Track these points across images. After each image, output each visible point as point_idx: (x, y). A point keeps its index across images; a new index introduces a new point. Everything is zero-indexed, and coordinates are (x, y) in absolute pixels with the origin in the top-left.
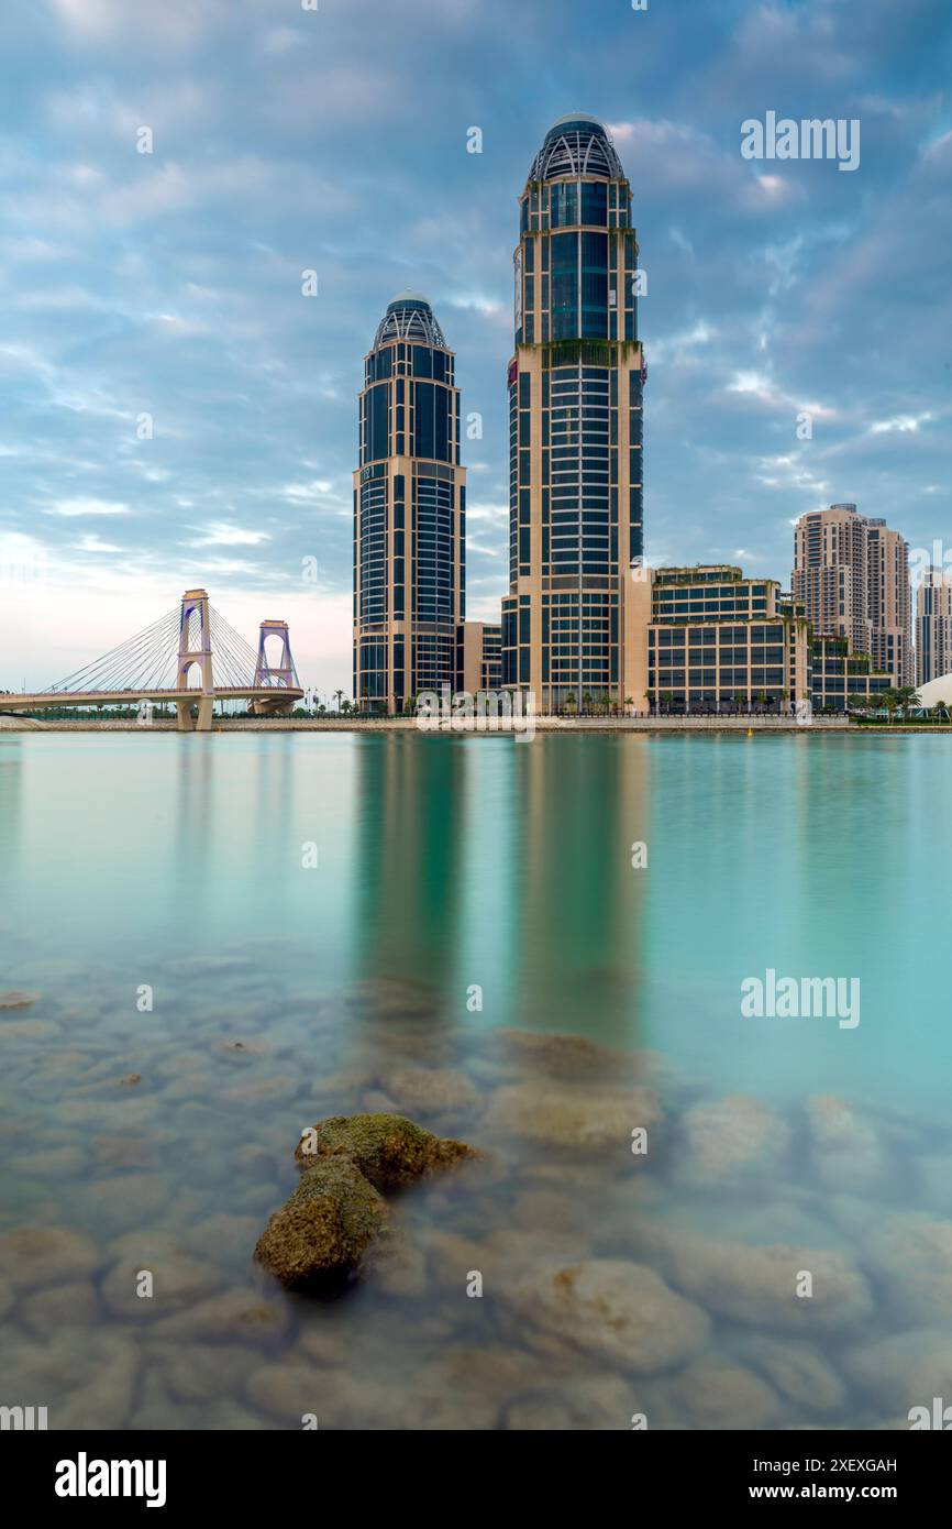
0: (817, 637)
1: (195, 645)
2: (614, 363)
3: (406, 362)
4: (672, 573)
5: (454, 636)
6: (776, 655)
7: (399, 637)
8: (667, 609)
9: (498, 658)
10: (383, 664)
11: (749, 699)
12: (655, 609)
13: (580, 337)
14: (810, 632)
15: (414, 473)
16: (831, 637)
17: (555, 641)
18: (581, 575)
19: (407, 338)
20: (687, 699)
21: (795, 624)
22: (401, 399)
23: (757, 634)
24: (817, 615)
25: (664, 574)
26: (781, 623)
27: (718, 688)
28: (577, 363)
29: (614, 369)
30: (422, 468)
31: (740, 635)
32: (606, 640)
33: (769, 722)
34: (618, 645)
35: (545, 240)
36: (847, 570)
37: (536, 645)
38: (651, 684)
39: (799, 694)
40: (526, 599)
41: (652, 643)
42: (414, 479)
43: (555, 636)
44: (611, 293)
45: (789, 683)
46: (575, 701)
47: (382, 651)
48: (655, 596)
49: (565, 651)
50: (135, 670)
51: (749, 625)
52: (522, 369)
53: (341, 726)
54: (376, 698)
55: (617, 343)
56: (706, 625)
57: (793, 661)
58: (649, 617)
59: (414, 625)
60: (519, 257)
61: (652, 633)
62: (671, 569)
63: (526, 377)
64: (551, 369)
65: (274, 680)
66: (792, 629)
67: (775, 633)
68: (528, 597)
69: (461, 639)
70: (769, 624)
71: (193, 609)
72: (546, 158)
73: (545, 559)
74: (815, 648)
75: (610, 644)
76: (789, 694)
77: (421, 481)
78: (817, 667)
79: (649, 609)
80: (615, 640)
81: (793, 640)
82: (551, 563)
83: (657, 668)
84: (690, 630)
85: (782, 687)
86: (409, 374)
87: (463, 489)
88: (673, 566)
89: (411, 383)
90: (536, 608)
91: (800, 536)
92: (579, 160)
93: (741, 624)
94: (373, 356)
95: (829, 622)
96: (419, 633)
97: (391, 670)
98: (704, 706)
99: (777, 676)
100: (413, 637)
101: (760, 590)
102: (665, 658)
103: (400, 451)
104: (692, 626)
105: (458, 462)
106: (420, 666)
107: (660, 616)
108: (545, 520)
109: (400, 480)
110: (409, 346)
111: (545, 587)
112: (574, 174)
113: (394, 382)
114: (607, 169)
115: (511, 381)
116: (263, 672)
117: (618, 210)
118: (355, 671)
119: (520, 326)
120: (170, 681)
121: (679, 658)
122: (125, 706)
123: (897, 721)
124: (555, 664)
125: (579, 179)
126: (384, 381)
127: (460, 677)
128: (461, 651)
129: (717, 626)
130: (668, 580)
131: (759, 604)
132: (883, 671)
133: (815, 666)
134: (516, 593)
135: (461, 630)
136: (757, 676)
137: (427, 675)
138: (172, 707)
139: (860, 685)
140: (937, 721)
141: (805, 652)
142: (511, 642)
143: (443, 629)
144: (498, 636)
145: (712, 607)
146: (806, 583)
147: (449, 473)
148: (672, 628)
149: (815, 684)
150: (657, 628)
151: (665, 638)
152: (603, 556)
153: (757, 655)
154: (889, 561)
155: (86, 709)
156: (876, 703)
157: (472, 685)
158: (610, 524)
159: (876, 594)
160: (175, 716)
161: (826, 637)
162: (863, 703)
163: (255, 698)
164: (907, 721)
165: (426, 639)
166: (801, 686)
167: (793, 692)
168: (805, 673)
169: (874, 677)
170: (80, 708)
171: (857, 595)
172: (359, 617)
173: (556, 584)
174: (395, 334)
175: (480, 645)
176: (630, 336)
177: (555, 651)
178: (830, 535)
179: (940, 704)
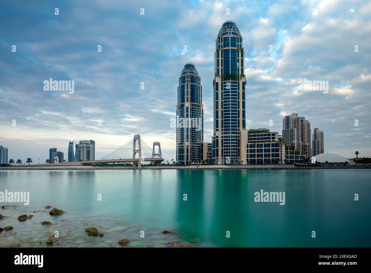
0: (287, 146)
1: (137, 148)
2: (239, 80)
3: (189, 79)
5: (201, 146)
6: (277, 150)
7: (188, 146)
8: (251, 139)
9: (211, 151)
10: (183, 152)
11: (271, 161)
12: (248, 139)
13: (230, 74)
14: (285, 145)
15: (191, 106)
16: (291, 146)
17: (224, 147)
18: (231, 131)
19: (189, 73)
20: (256, 161)
21: (282, 143)
22: (187, 88)
23: (273, 145)
24: (288, 140)
25: (250, 131)
26: (278, 142)
27: (264, 158)
28: (230, 80)
29: (238, 82)
30: (193, 105)
31: (269, 145)
32: (237, 147)
33: (276, 166)
34: (240, 148)
35: (222, 50)
36: (295, 129)
37: (220, 148)
38: (248, 157)
39: (283, 160)
40: (217, 137)
41: (248, 147)
42: (191, 108)
44: (238, 63)
45: (280, 157)
47: (183, 150)
48: (249, 136)
49: (227, 149)
51: (271, 143)
52: (216, 81)
53: (173, 168)
54: (182, 161)
55: (239, 75)
56: (261, 143)
57: (281, 152)
58: (247, 141)
59: (191, 143)
60: (216, 54)
61: (248, 145)
63: (217, 83)
64: (223, 81)
65: (157, 157)
66: (281, 144)
67: (277, 145)
70: (275, 143)
71: (137, 139)
72: (222, 31)
73: (222, 127)
74: (287, 148)
76: (280, 159)
81: (281, 147)
83: (249, 153)
84: (257, 144)
85: (279, 158)
86: (190, 82)
87: (203, 110)
88: (253, 129)
89: (190, 84)
90: (220, 139)
91: (284, 121)
92: (230, 31)
93: (269, 143)
94: (181, 78)
95: (291, 142)
97: (185, 154)
98: (260, 162)
99: (277, 155)
100: (191, 146)
101: (274, 134)
102: (251, 151)
103: (188, 101)
105: (201, 104)
106: (192, 153)
107: (250, 141)
108: (222, 118)
109: (187, 108)
110: (190, 75)
111: (222, 134)
113: (186, 84)
114: (236, 33)
115: (214, 84)
116: (154, 155)
117: (239, 44)
118: (176, 154)
119: (216, 71)
120: (131, 157)
121: (254, 151)
122: (120, 163)
123: (306, 166)
124: (225, 153)
125: (230, 36)
126: (184, 84)
127: (202, 156)
128: (202, 149)
129: (263, 143)
130: (252, 132)
131: (273, 138)
132: (303, 154)
133: (287, 153)
134: (215, 135)
135: (202, 144)
136: (273, 155)
137: (194, 155)
138: (132, 163)
139: (298, 157)
140: (315, 166)
141: (284, 149)
142: (214, 147)
143: (198, 144)
144: (211, 146)
145: (262, 139)
146: (286, 132)
147: (199, 106)
148: (253, 144)
149: (287, 157)
150: (249, 144)
151: (251, 146)
152: (236, 127)
153: (273, 150)
154: (306, 127)
155: (111, 164)
156: (301, 162)
157: (205, 158)
158: (238, 119)
159: (302, 135)
160: (132, 165)
161: (290, 146)
162: (298, 162)
163: (152, 161)
164: (309, 166)
165: (194, 146)
166: (284, 158)
167: (281, 159)
168: (284, 154)
169: (301, 155)
170: (109, 164)
171: (298, 135)
172: (177, 141)
173: (225, 133)
174: (186, 72)
175: (207, 148)
176: (242, 74)
177: (225, 149)
178: (291, 121)
179: (316, 162)
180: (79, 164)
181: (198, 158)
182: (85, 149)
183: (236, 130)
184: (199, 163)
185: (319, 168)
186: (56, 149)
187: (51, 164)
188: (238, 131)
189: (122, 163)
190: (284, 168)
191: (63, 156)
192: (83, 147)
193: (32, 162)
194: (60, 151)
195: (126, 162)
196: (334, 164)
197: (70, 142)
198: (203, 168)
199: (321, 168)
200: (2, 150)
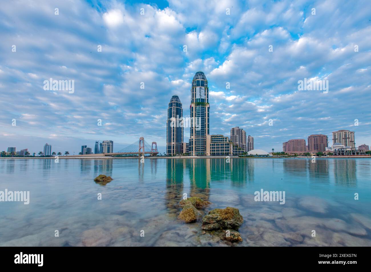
1: (142, 145)
2: (205, 106)
6: (228, 147)
7: (174, 145)
8: (213, 141)
9: (188, 148)
11: (224, 154)
13: (200, 102)
14: (233, 144)
16: (236, 145)
17: (197, 145)
18: (200, 136)
19: (175, 101)
20: (216, 154)
22: (174, 110)
23: (226, 145)
24: (234, 142)
27: (220, 152)
28: (200, 106)
31: (223, 145)
33: (227, 157)
35: (195, 88)
36: (238, 136)
37: (194, 146)
38: (211, 151)
39: (231, 153)
40: (192, 139)
41: (211, 146)
44: (205, 96)
46: (200, 154)
47: (171, 147)
48: (211, 139)
49: (198, 147)
50: (132, 149)
51: (224, 143)
53: (164, 158)
54: (170, 153)
56: (218, 143)
57: (231, 148)
59: (176, 143)
60: (192, 90)
61: (211, 144)
63: (192, 107)
64: (196, 106)
65: (154, 151)
66: (230, 144)
67: (228, 144)
71: (141, 140)
72: (196, 77)
73: (195, 133)
74: (234, 147)
78: (234, 149)
79: (210, 141)
80: (205, 145)
81: (231, 145)
83: (211, 149)
84: (216, 144)
85: (229, 152)
86: (175, 106)
88: (214, 135)
89: (176, 108)
90: (194, 141)
91: (231, 131)
92: (200, 77)
94: (170, 104)
95: (236, 143)
97: (172, 149)
98: (218, 155)
99: (228, 150)
100: (176, 145)
101: (226, 138)
102: (213, 148)
103: (174, 117)
111: (195, 137)
113: (173, 107)
114: (204, 78)
115: (190, 108)
116: (153, 149)
117: (206, 85)
118: (167, 149)
119: (192, 100)
120: (138, 151)
121: (215, 148)
122: (130, 155)
123: (245, 157)
124: (197, 149)
125: (200, 80)
126: (171, 107)
127: (183, 150)
128: (183, 147)
129: (220, 143)
130: (213, 137)
131: (226, 140)
132: (243, 150)
135: (183, 144)
136: (226, 150)
137: (178, 150)
138: (138, 155)
139: (240, 152)
140: (250, 157)
142: (190, 145)
143: (180, 143)
144: (188, 144)
145: (219, 141)
146: (232, 137)
148: (214, 143)
149: (234, 152)
150: (211, 143)
151: (213, 145)
152: (204, 133)
153: (226, 148)
154: (244, 134)
155: (124, 155)
156: (242, 154)
157: (184, 152)
158: (205, 129)
159: (242, 139)
160: (138, 156)
162: (240, 154)
163: (151, 153)
164: (246, 157)
165: (178, 145)
166: (232, 152)
168: (232, 150)
169: (241, 150)
170: (123, 155)
171: (239, 139)
172: (167, 142)
173: (197, 137)
174: (173, 101)
175: (186, 146)
176: (207, 102)
177: (197, 147)
178: (235, 131)
179: (251, 154)
180: (102, 155)
181: (180, 152)
182: (107, 147)
184: (181, 155)
186: (86, 146)
187: (83, 155)
189: (132, 155)
190: (232, 158)
191: (91, 151)
192: (105, 145)
193: (69, 154)
194: (89, 147)
195: (134, 154)
196: (261, 155)
197: (96, 142)
198: (183, 157)
199: (254, 158)
200: (47, 147)
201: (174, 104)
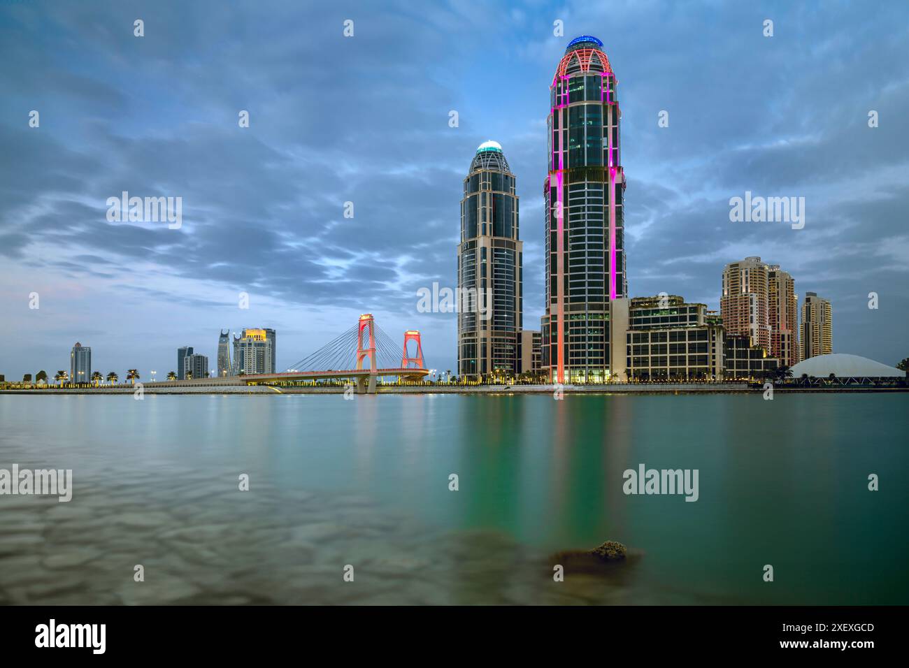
0: (730, 336)
1: (367, 345)
2: (606, 180)
3: (488, 182)
4: (641, 301)
5: (516, 338)
6: (704, 348)
7: (485, 339)
8: (638, 321)
9: (541, 351)
10: (474, 355)
11: (687, 373)
12: (631, 322)
13: (586, 165)
14: (725, 334)
15: (492, 245)
16: (739, 336)
17: (572, 340)
18: (587, 303)
19: (488, 168)
20: (650, 374)
21: (715, 329)
22: (484, 203)
23: (692, 335)
24: (736, 323)
25: (636, 301)
26: (707, 329)
27: (668, 367)
28: (584, 180)
29: (606, 183)
30: (497, 243)
31: (682, 336)
32: (602, 341)
33: (699, 387)
34: (609, 343)
35: (565, 111)
36: (755, 298)
37: (561, 344)
38: (629, 365)
39: (717, 371)
41: (629, 341)
42: (492, 249)
43: (572, 338)
44: (604, 139)
45: (711, 364)
46: (583, 375)
47: (474, 348)
48: (631, 314)
49: (578, 346)
50: (333, 360)
51: (687, 330)
52: (552, 185)
53: (449, 391)
54: (471, 374)
55: (607, 168)
56: (661, 331)
57: (714, 351)
58: (627, 326)
59: (492, 332)
60: (550, 121)
61: (629, 336)
62: (640, 298)
63: (554, 189)
64: (569, 184)
65: (412, 366)
66: (713, 333)
67: (703, 335)
68: (556, 316)
69: (520, 340)
70: (699, 329)
71: (365, 325)
72: (566, 63)
73: (566, 293)
74: (728, 343)
75: (605, 343)
76: (711, 370)
77: (496, 250)
78: (730, 354)
79: (627, 321)
80: (607, 340)
81: (714, 339)
82: (569, 296)
83: (632, 356)
84: (652, 333)
85: (708, 366)
86: (489, 189)
87: (521, 254)
89: (490, 194)
90: (560, 322)
91: (726, 277)
92: (585, 63)
93: (682, 330)
94: (468, 180)
95: (744, 327)
96: (496, 337)
97: (479, 358)
98: (659, 377)
99: (704, 360)
100: (492, 339)
101: (695, 309)
102: (637, 350)
103: (485, 234)
104: (653, 331)
105: (518, 239)
106: (496, 356)
107: (634, 325)
108: (566, 271)
109: (484, 249)
110: (489, 173)
111: (566, 310)
112: (582, 71)
113: (480, 194)
114: (601, 67)
115: (546, 192)
116: (407, 360)
117: (608, 91)
118: (459, 359)
119: (551, 160)
120: (354, 366)
121: (645, 350)
122: (328, 380)
124: (572, 354)
125: (585, 73)
126: (475, 194)
127: (520, 362)
128: (520, 347)
129: (668, 331)
130: (639, 304)
131: (693, 318)
132: (773, 357)
133: (729, 354)
134: (549, 313)
135: (520, 335)
136: (692, 360)
137: (500, 361)
138: (354, 380)
139: (758, 365)
140: (802, 386)
141: (722, 345)
142: (547, 341)
143: (509, 335)
144: (540, 338)
146: (730, 304)
147: (512, 245)
148: (641, 332)
149: (729, 364)
150: (632, 332)
151: (637, 338)
152: (600, 292)
153: (692, 348)
154: (782, 289)
156: (767, 375)
157: (526, 366)
158: (604, 273)
159: (774, 310)
161: (737, 337)
163: (402, 375)
164: (785, 385)
165: (500, 340)
166: (719, 366)
167: (714, 369)
168: (722, 358)
169: (766, 360)
170: (305, 381)
171: (761, 311)
172: (461, 328)
173: (572, 308)
174: (481, 167)
175: (531, 344)
176: (615, 164)
177: (572, 347)
178: (744, 277)
179: (805, 376)
180: (238, 382)
181: (510, 367)
182: (254, 350)
183: (600, 299)
185: (813, 392)
188: (604, 303)
189: (333, 380)
190: (719, 392)
191: (207, 365)
192: (250, 344)
193: (138, 377)
194: (200, 353)
195: (342, 376)
196: (852, 380)
197: (222, 334)
198: (520, 390)
199: (818, 392)
200: (79, 353)
201: (485, 179)
